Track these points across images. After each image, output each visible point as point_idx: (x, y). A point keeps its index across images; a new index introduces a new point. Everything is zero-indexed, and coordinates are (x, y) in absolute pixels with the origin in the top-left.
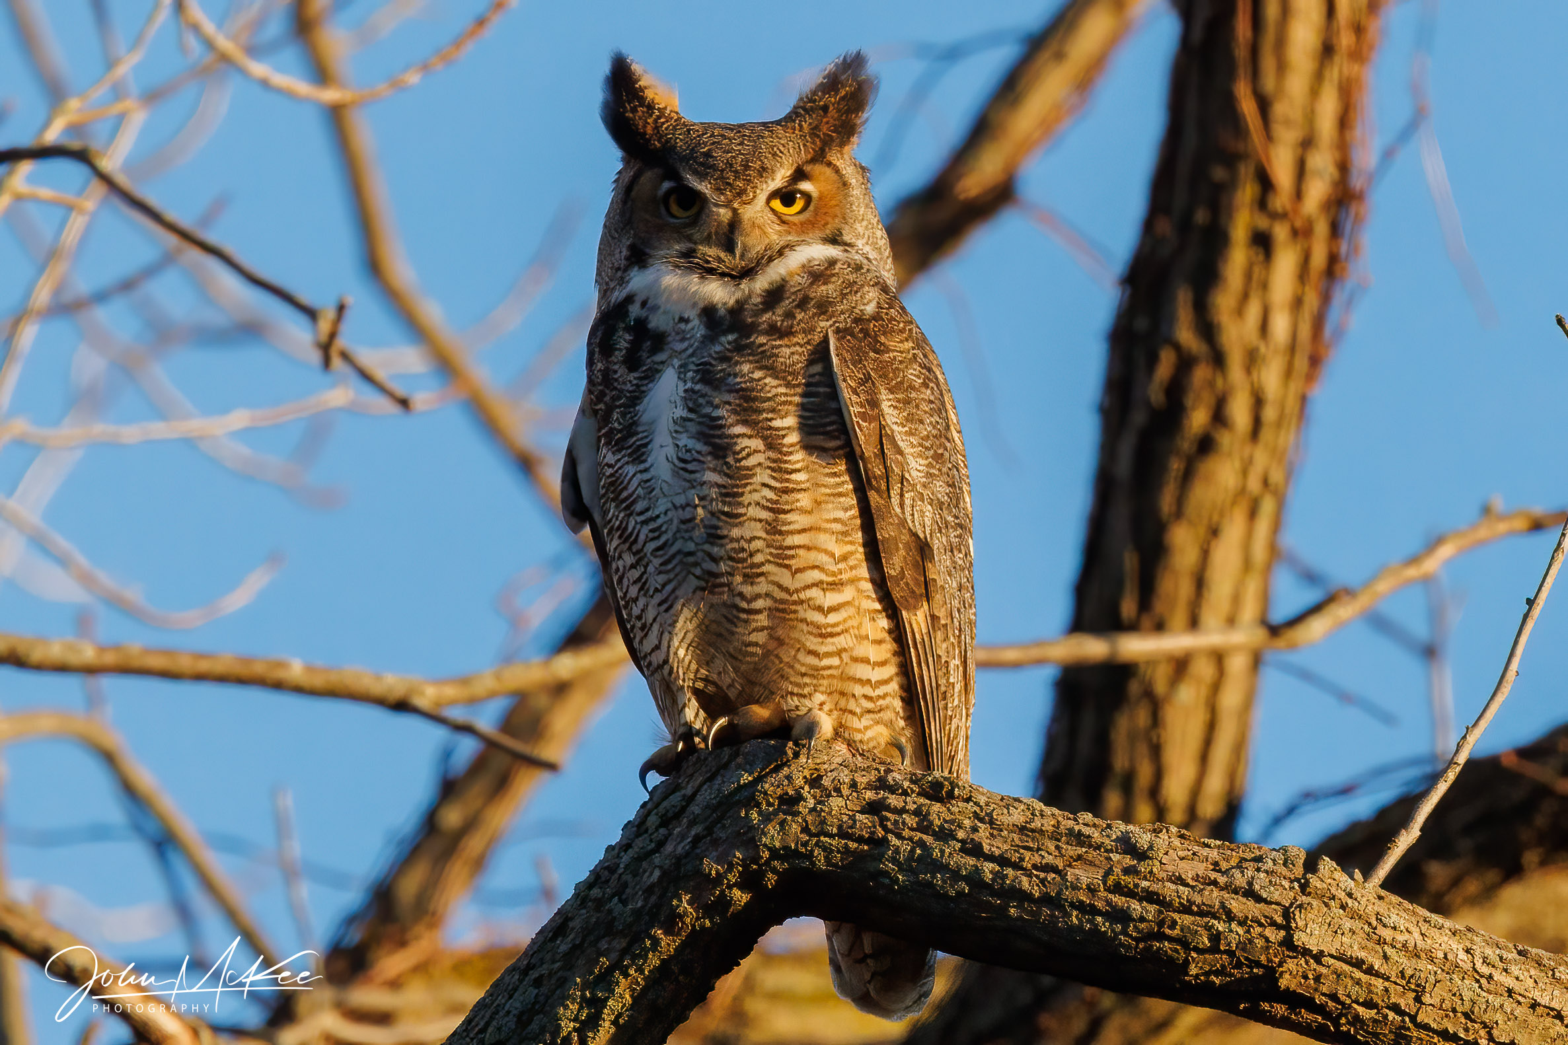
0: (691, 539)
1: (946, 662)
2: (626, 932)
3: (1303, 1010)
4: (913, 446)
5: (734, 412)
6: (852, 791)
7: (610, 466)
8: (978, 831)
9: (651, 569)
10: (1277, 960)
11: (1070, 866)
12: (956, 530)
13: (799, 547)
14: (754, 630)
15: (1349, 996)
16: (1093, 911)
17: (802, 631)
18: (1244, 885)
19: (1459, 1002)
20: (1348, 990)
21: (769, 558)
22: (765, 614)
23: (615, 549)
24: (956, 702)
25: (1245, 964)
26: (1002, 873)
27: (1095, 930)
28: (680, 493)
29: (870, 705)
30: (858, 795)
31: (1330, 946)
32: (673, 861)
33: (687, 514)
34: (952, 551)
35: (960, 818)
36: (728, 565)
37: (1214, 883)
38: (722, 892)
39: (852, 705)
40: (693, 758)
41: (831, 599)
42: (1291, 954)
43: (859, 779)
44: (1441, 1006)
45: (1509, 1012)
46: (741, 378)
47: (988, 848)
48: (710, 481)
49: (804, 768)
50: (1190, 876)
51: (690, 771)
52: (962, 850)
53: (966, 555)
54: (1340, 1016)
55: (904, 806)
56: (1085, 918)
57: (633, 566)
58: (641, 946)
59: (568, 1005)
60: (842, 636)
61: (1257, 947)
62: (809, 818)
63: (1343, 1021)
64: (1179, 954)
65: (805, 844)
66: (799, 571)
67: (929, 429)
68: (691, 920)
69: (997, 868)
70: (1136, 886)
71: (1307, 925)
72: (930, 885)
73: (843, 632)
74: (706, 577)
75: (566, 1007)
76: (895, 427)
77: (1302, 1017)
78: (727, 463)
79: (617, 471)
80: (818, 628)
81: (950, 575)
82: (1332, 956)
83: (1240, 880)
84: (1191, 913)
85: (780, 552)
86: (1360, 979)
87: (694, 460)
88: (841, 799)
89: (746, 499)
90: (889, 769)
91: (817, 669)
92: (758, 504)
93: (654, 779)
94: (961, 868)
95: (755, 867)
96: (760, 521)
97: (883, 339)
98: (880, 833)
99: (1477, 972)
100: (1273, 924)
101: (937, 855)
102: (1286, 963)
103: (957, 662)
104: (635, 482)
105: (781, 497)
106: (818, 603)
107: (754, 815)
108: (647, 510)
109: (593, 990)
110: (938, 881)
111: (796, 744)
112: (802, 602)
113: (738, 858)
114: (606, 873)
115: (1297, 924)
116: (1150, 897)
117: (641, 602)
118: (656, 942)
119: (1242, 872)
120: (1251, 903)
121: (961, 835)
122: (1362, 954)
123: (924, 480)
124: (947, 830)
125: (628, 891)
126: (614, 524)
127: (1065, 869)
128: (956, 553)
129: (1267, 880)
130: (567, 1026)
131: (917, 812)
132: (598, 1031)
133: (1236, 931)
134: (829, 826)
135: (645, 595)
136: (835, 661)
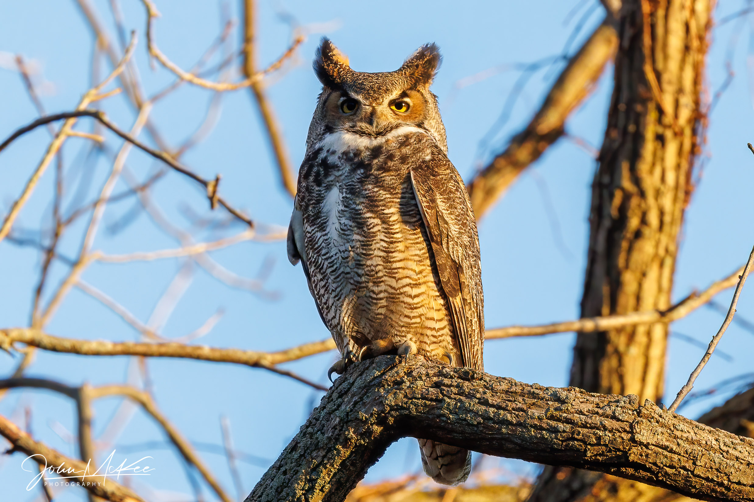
0: (348, 266)
1: (471, 320)
2: (325, 447)
3: (641, 471)
4: (452, 220)
5: (366, 207)
6: (427, 378)
7: (309, 233)
8: (486, 394)
9: (330, 281)
10: (628, 448)
11: (530, 408)
12: (473, 258)
13: (399, 268)
14: (380, 307)
15: (662, 463)
16: (542, 429)
17: (402, 307)
18: (611, 413)
19: (714, 464)
20: (661, 460)
21: (385, 274)
22: (385, 300)
23: (313, 272)
24: (476, 338)
25: (613, 450)
26: (498, 412)
27: (543, 437)
28: (342, 245)
29: (435, 340)
30: (430, 379)
31: (652, 440)
32: (345, 413)
33: (346, 255)
34: (472, 268)
35: (478, 388)
36: (366, 278)
37: (597, 413)
38: (368, 427)
39: (426, 339)
40: (353, 366)
41: (415, 291)
42: (634, 445)
43: (430, 372)
44: (705, 466)
45: (737, 468)
46: (368, 191)
47: (491, 401)
48: (356, 239)
49: (404, 368)
50: (586, 410)
51: (351, 371)
52: (479, 403)
53: (478, 269)
54: (658, 473)
55: (452, 384)
56: (537, 432)
57: (321, 280)
58: (332, 454)
59: (299, 483)
60: (421, 308)
61: (618, 442)
62: (407, 391)
63: (660, 475)
64: (582, 447)
65: (406, 403)
66: (399, 279)
67: (459, 211)
68: (355, 440)
69: (496, 410)
70: (561, 416)
71: (641, 431)
72: (465, 420)
73: (421, 306)
74: (356, 283)
75: (298, 484)
76: (443, 211)
77: (641, 474)
78: (363, 231)
79: (312, 235)
80: (410, 305)
81: (471, 279)
82: (653, 445)
83: (609, 411)
84: (586, 427)
85: (390, 271)
86: (667, 455)
87: (349, 230)
88: (422, 381)
89: (373, 247)
90: (444, 366)
91: (410, 324)
92: (379, 249)
93: (335, 376)
94: (479, 412)
95: (383, 415)
96: (380, 257)
97: (436, 170)
98: (441, 396)
99: (721, 449)
100: (625, 431)
101: (467, 406)
102: (632, 449)
103: (476, 319)
104: (321, 240)
105: (390, 245)
106: (409, 293)
107: (382, 390)
108: (327, 253)
109: (311, 475)
110: (468, 418)
111: (400, 357)
112: (402, 293)
113: (375, 411)
114: (314, 420)
115: (636, 431)
116: (568, 421)
117: (326, 296)
118: (339, 452)
119: (610, 408)
120: (614, 422)
121: (478, 396)
122: (667, 444)
123: (458, 235)
124: (472, 394)
125: (325, 428)
126: (312, 260)
127: (527, 410)
128: (473, 268)
129: (622, 411)
130: (299, 493)
131: (457, 386)
132: (314, 494)
133: (608, 435)
134: (417, 394)
135: (327, 293)
136: (418, 320)
